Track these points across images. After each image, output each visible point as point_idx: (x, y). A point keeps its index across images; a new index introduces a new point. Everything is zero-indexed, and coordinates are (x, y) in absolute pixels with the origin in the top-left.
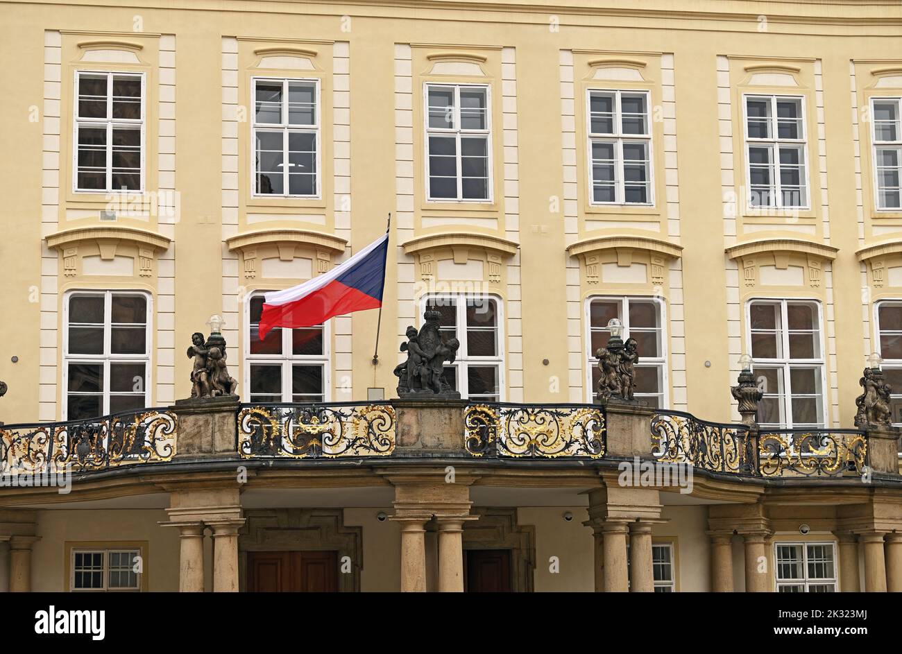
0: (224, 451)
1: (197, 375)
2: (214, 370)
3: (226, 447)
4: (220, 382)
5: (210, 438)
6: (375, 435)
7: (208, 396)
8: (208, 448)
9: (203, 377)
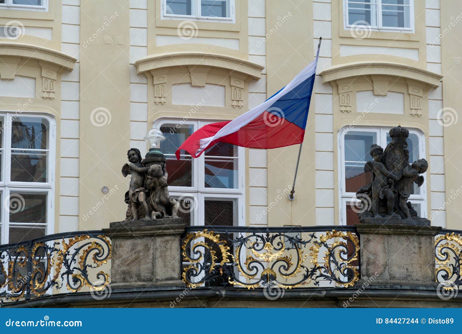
0: (167, 279)
1: (134, 195)
2: (154, 189)
3: (168, 275)
4: (161, 203)
5: (150, 265)
6: (337, 263)
7: (147, 218)
8: (148, 275)
9: (142, 197)
